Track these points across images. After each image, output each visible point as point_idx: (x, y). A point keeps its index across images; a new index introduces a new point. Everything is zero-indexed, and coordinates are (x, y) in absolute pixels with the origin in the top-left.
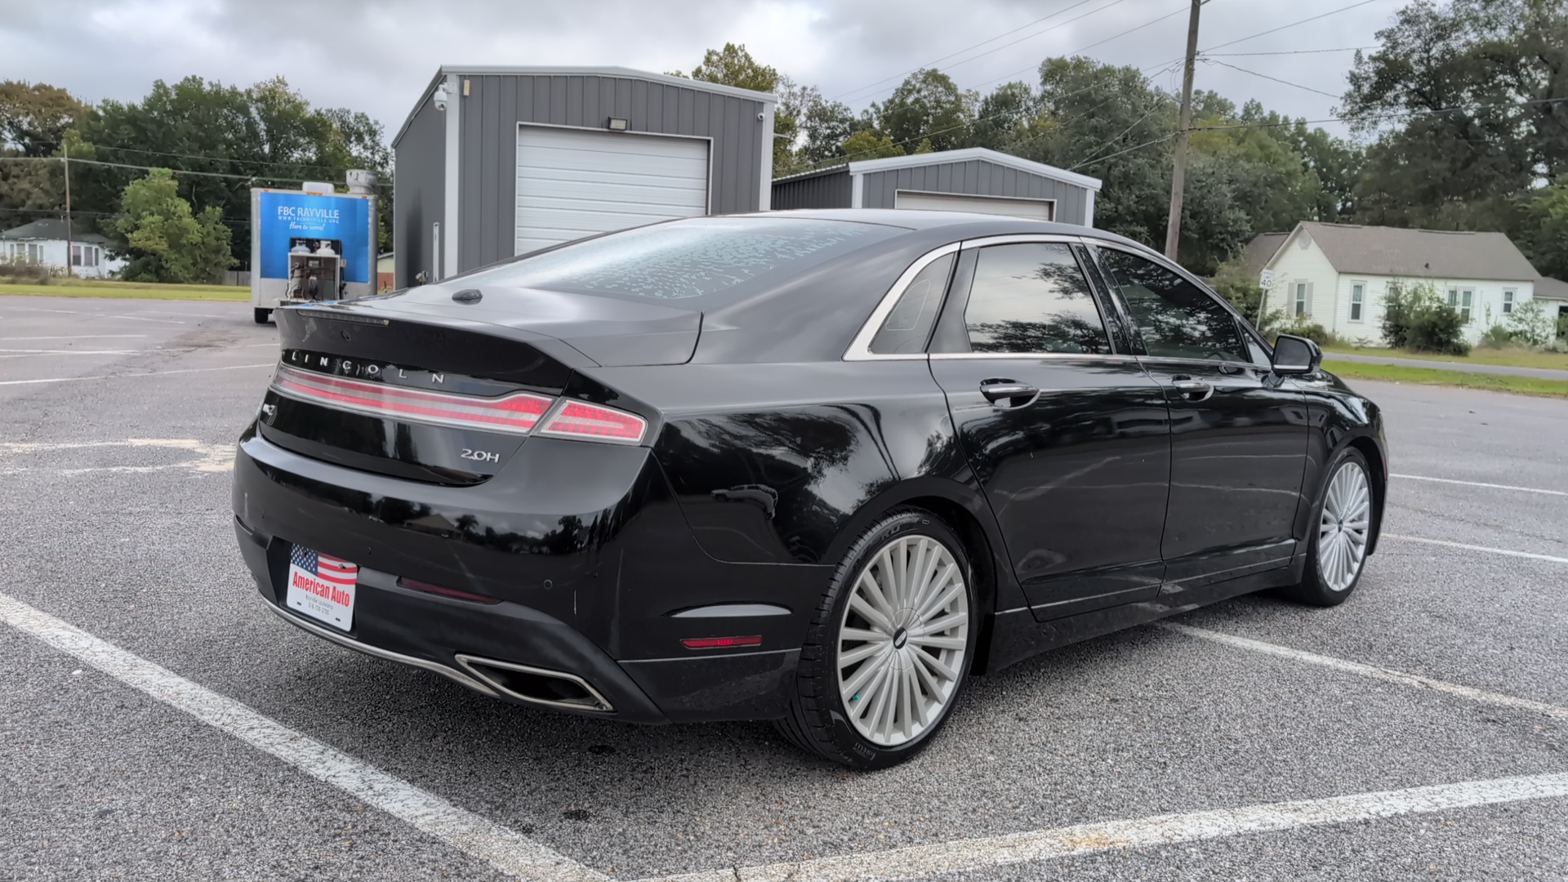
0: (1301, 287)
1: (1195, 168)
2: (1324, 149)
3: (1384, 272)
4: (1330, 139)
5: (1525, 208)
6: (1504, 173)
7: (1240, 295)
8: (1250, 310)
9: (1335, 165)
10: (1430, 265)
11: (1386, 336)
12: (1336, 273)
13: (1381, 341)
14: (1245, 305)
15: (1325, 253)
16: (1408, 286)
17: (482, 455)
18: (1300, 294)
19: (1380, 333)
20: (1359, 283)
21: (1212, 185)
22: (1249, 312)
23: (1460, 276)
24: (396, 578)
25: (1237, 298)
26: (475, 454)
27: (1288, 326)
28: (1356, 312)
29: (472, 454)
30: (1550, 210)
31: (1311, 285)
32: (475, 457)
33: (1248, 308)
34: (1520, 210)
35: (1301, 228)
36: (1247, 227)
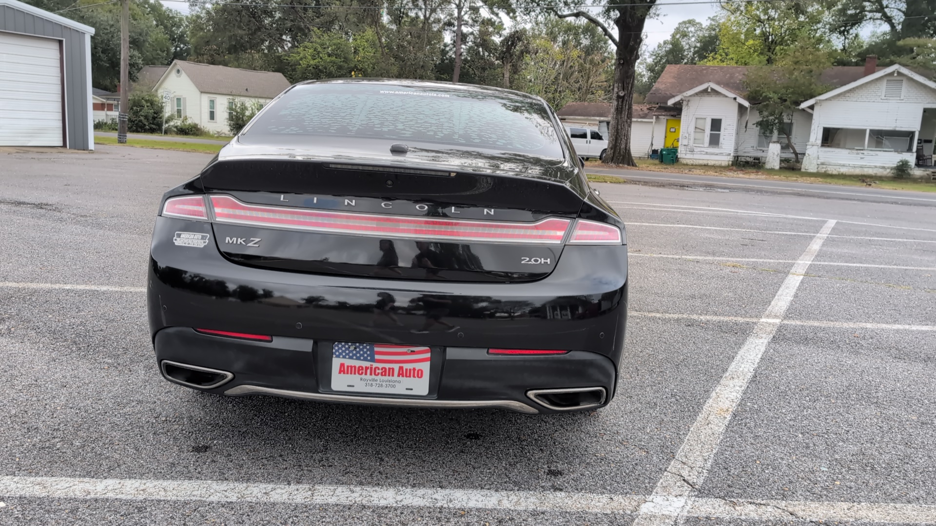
0: (179, 100)
1: (102, 21)
2: (161, 14)
3: (225, 93)
4: (164, 8)
5: (287, 60)
6: (274, 39)
7: (149, 104)
8: (156, 114)
9: (168, 24)
10: (248, 90)
11: (231, 130)
12: (199, 93)
13: (229, 133)
14: (153, 111)
15: (192, 80)
16: (238, 100)
17: (538, 261)
18: (179, 105)
19: (228, 128)
20: (212, 99)
21: (114, 33)
22: (155, 115)
23: (264, 96)
24: (486, 350)
25: (147, 106)
26: (532, 260)
27: (179, 124)
28: (212, 116)
29: (530, 260)
30: (301, 62)
31: (185, 99)
32: (533, 262)
33: (155, 113)
34: (285, 61)
35: (176, 64)
36: (140, 61)
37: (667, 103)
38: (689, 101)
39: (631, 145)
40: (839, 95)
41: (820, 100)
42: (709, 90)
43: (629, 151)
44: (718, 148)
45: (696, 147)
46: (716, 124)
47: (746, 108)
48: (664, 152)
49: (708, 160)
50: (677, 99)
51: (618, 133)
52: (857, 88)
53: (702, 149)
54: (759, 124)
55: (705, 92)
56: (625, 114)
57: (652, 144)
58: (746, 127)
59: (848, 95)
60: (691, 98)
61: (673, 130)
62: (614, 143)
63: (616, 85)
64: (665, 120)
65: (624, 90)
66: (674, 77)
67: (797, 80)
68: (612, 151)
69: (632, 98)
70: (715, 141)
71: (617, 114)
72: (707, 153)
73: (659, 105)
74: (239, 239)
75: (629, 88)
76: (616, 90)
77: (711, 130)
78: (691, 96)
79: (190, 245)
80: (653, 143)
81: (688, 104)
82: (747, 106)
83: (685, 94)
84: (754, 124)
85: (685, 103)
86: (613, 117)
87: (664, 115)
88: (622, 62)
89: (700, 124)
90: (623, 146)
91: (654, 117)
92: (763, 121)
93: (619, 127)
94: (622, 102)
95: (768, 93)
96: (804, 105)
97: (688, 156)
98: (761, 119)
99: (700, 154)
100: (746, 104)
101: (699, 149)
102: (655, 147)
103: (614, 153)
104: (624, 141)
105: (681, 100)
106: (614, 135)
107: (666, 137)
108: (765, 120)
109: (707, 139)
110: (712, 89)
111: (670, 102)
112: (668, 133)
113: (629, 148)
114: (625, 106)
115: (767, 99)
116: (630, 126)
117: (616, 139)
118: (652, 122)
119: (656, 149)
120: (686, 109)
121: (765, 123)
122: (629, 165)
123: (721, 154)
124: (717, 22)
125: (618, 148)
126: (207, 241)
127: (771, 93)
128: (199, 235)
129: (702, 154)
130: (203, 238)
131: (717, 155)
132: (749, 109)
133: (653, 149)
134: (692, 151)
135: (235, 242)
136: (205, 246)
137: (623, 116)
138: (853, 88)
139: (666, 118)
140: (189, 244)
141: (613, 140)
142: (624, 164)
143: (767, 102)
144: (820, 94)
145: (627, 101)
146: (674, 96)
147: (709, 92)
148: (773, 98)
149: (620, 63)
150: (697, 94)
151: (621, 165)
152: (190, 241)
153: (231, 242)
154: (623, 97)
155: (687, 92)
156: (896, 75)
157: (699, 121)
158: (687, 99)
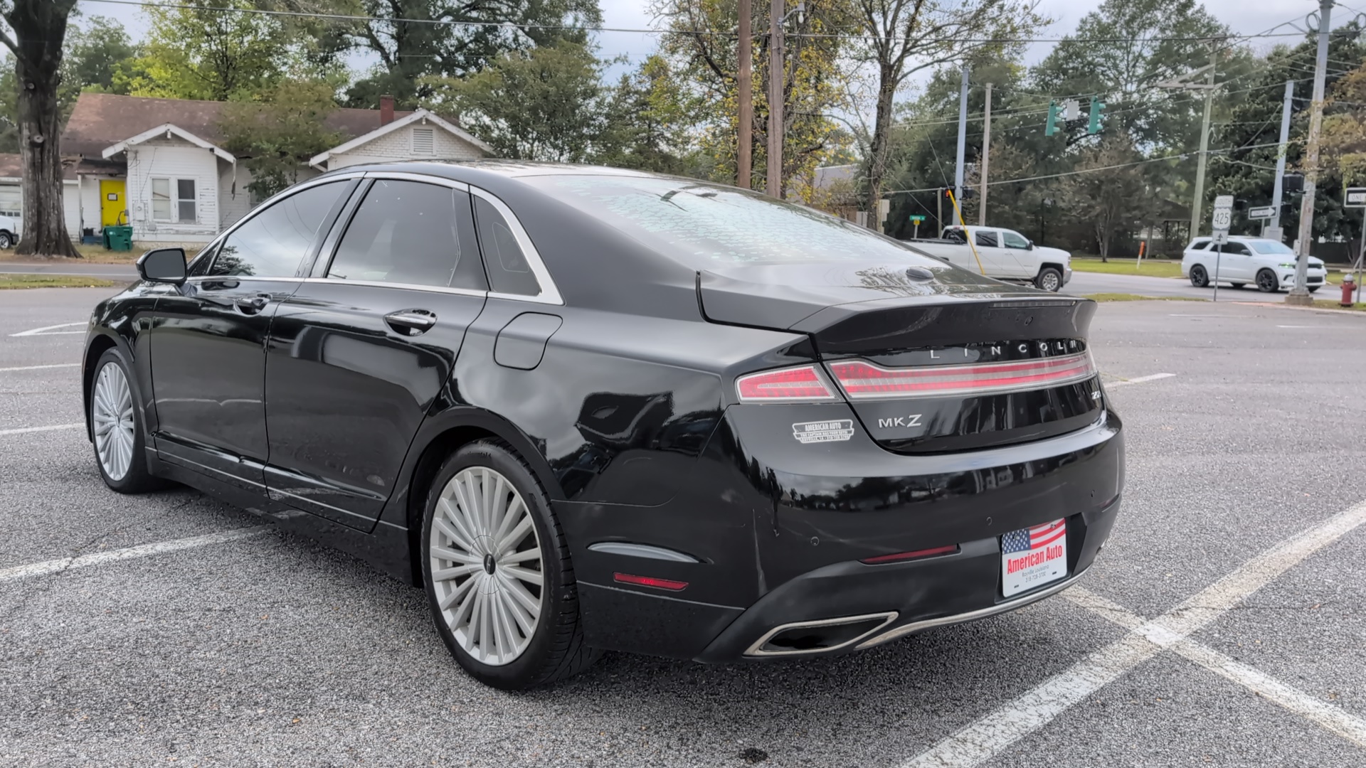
37: (101, 156)
38: (136, 152)
39: (66, 222)
40: (357, 148)
41: (334, 154)
42: (169, 136)
43: (65, 232)
44: (195, 223)
45: (158, 223)
46: (186, 189)
47: (229, 164)
48: (111, 233)
49: (181, 242)
50: (118, 148)
51: (40, 204)
52: (379, 138)
53: (169, 226)
54: (253, 187)
55: (162, 138)
56: (49, 173)
57: (82, 221)
58: (233, 191)
59: (368, 147)
60: (140, 149)
61: (112, 197)
62: (35, 219)
63: (25, 125)
64: (97, 181)
65: (41, 134)
66: (98, 114)
67: (298, 125)
68: (34, 234)
69: (58, 146)
70: (187, 212)
71: (34, 173)
72: (177, 232)
73: (83, 157)
74: (895, 419)
75: (51, 131)
76: (26, 132)
77: (180, 197)
78: (139, 144)
79: (828, 440)
80: (84, 219)
81: (136, 157)
82: (232, 161)
83: (130, 141)
84: (245, 188)
85: (130, 156)
86: (28, 178)
87: (96, 174)
88: (32, 87)
89: (160, 188)
90: (53, 225)
91: (79, 177)
92: (257, 182)
93: (42, 194)
94: (42, 153)
95: (260, 143)
96: (315, 161)
97: (148, 237)
98: (255, 180)
99: (167, 234)
100: (230, 158)
101: (165, 226)
102: (87, 225)
103: (39, 236)
104: (53, 218)
105: (124, 150)
106: (33, 207)
107: (102, 208)
108: (260, 181)
109: (175, 211)
110: (173, 135)
111: (107, 154)
112: (106, 203)
113: (65, 227)
114: (49, 161)
115: (259, 150)
116: (60, 192)
117: (39, 214)
118: (77, 185)
119: (89, 228)
120: (134, 164)
121: (261, 186)
122: (68, 255)
123: (201, 232)
124: (104, 26)
125: (44, 228)
126: (853, 430)
127: (265, 143)
128: (836, 423)
129: (170, 233)
130: (844, 426)
131: (194, 234)
132: (234, 166)
133: (85, 227)
134: (153, 230)
135: (891, 425)
136: (851, 437)
137: (46, 175)
138: (374, 139)
139: (99, 178)
140: (825, 438)
141: (33, 215)
142: (59, 253)
143: (261, 157)
144: (333, 147)
145: (49, 151)
146: (112, 144)
147: (168, 139)
148: (268, 150)
149: (27, 89)
150: (149, 142)
151: (55, 256)
152: (825, 434)
153: (886, 425)
154: (42, 145)
155: (132, 139)
156: (424, 123)
157: (158, 184)
158: (134, 149)
